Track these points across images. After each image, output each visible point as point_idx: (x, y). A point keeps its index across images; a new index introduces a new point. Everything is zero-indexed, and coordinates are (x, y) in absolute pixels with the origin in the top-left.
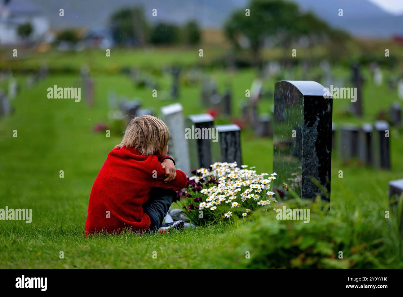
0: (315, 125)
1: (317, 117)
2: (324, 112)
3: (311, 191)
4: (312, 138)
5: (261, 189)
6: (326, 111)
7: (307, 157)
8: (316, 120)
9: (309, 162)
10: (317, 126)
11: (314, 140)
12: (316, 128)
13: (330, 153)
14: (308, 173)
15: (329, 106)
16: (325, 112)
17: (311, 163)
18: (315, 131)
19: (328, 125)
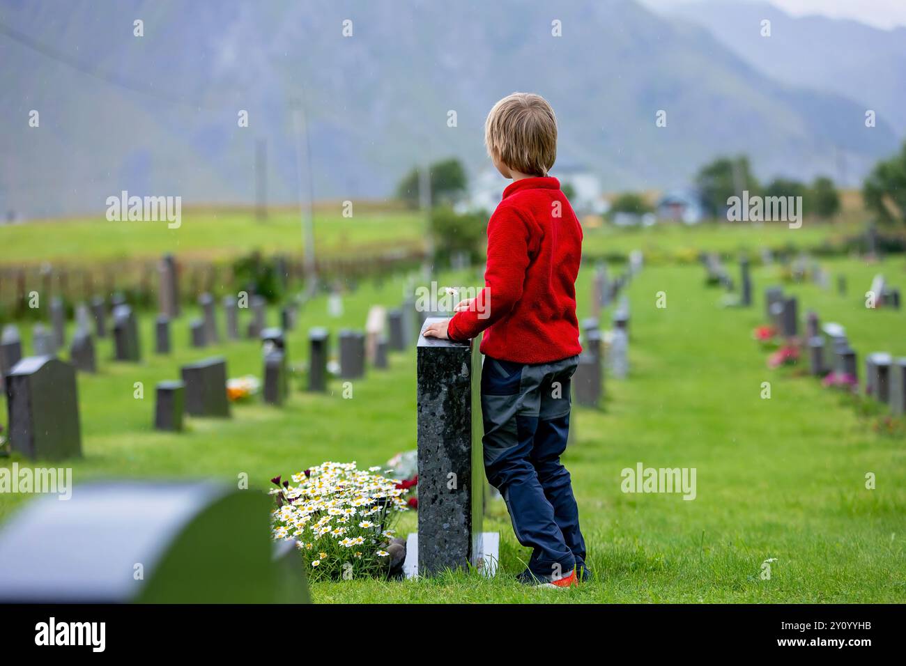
0: (440, 401)
1: (443, 385)
2: (455, 377)
3: (436, 521)
4: (435, 424)
5: (348, 517)
6: (459, 375)
7: (427, 459)
8: (440, 390)
9: (429, 467)
10: (443, 401)
11: (438, 427)
12: (442, 405)
13: (470, 451)
14: (429, 487)
15: (464, 366)
16: (458, 377)
17: (433, 470)
18: (440, 411)
19: (464, 401)
